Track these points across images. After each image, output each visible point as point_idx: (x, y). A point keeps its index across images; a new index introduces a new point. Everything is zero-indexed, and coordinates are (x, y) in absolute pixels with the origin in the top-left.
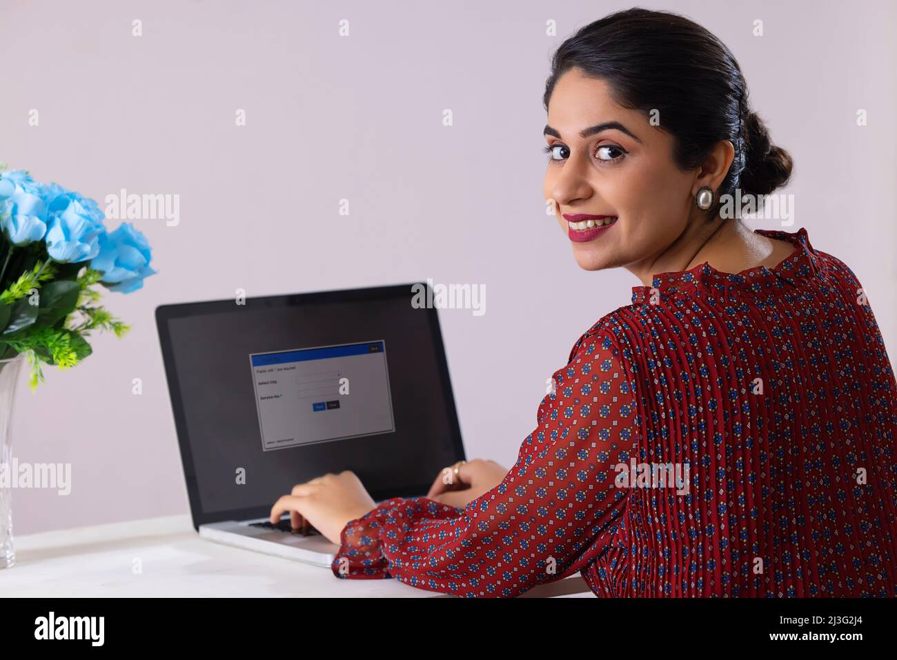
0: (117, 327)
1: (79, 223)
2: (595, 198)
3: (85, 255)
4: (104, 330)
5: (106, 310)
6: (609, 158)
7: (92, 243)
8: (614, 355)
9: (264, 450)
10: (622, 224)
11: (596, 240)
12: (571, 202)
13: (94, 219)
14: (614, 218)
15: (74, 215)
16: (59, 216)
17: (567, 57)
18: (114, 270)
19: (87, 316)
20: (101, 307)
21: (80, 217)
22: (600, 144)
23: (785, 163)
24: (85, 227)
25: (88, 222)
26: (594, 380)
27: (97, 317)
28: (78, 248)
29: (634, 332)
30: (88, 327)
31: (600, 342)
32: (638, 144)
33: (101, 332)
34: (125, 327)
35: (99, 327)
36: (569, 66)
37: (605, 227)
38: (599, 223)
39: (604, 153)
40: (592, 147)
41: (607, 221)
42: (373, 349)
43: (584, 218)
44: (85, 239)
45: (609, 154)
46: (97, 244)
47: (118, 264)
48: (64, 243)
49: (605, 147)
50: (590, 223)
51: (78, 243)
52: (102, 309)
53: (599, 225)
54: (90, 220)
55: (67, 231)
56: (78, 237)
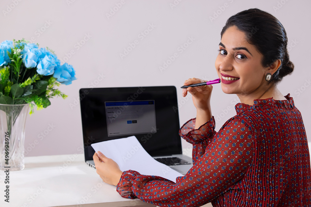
0: (63, 96)
1: (47, 63)
2: (233, 70)
3: (49, 74)
4: (59, 96)
5: (59, 90)
6: (240, 58)
7: (51, 70)
8: (246, 126)
9: (109, 136)
10: (241, 81)
11: (231, 84)
12: (225, 70)
13: (52, 62)
14: (238, 78)
15: (45, 60)
16: (41, 60)
17: (232, 21)
18: (60, 78)
19: (53, 92)
20: (57, 89)
21: (47, 61)
22: (239, 53)
23: (292, 66)
24: (49, 65)
25: (50, 63)
26: (238, 134)
27: (56, 92)
28: (46, 71)
29: (254, 119)
30: (53, 95)
31: (240, 121)
32: (251, 56)
33: (58, 97)
34: (66, 96)
35: (56, 96)
36: (233, 25)
37: (234, 81)
38: (233, 79)
39: (239, 56)
40: (235, 54)
41: (235, 79)
42: (150, 103)
43: (228, 76)
44: (49, 68)
45: (241, 58)
46: (53, 70)
47: (61, 76)
48: (41, 69)
49: (240, 54)
50: (230, 79)
51: (46, 70)
52: (58, 90)
53: (232, 79)
54: (51, 62)
55: (43, 66)
56: (46, 68)
